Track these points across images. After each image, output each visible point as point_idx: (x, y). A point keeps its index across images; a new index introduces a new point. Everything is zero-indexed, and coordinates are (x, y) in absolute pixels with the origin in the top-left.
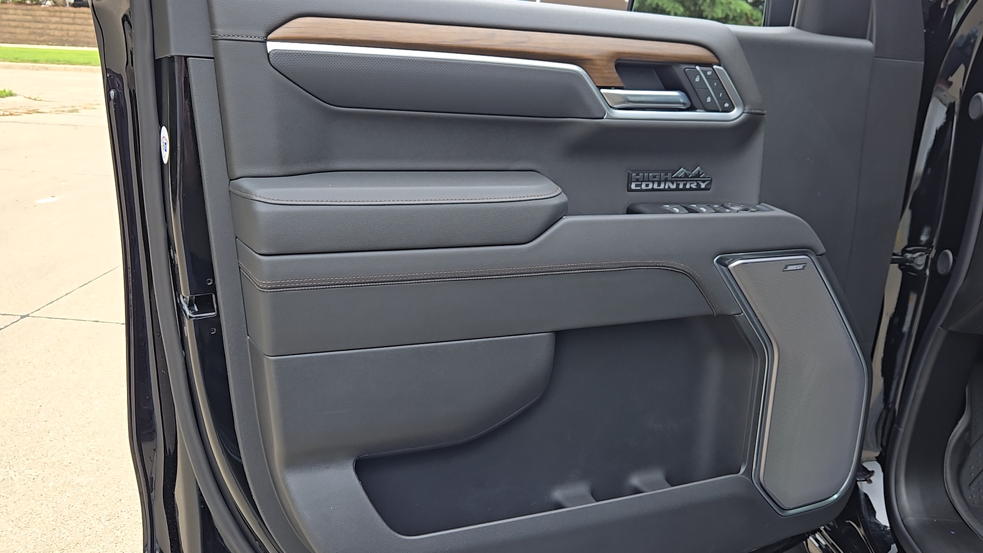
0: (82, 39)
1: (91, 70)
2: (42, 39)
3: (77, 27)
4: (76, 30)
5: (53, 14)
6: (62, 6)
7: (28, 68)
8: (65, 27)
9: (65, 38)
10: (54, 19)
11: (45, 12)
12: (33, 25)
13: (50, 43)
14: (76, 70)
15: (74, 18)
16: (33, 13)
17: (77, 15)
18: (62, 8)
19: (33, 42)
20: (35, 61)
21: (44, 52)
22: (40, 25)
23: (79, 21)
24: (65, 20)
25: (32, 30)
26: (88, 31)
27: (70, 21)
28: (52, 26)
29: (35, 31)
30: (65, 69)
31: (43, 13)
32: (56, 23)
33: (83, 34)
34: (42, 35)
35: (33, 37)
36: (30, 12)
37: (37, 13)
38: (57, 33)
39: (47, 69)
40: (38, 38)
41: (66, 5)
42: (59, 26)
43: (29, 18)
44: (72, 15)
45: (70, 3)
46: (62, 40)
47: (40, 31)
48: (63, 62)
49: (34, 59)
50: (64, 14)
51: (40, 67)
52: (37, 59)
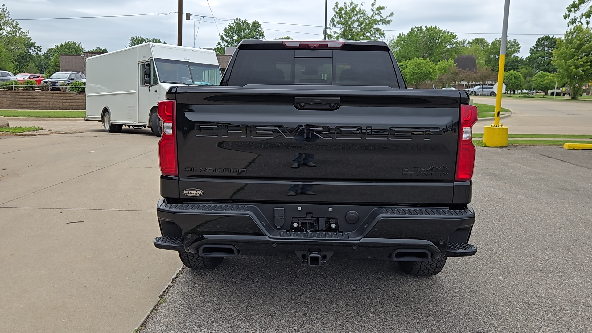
0: (56, 106)
1: (66, 120)
2: (36, 106)
3: (54, 100)
4: (53, 102)
5: (42, 94)
6: (47, 90)
7: (35, 120)
8: (48, 100)
9: (47, 106)
10: (42, 97)
11: (38, 94)
12: (32, 100)
13: (40, 109)
14: (58, 120)
15: (53, 96)
16: (32, 94)
17: (54, 95)
18: (47, 91)
19: (31, 108)
20: (38, 117)
21: (41, 113)
22: (35, 100)
23: (55, 98)
24: (48, 97)
25: (31, 102)
26: (59, 102)
27: (51, 97)
28: (41, 100)
29: (33, 103)
30: (53, 120)
31: (37, 94)
32: (43, 99)
33: (57, 103)
34: (36, 105)
35: (31, 106)
36: (31, 94)
37: (34, 94)
38: (44, 103)
39: (44, 120)
40: (34, 106)
41: (49, 90)
42: (45, 100)
43: (30, 96)
44: (52, 95)
45: (50, 89)
46: (46, 107)
47: (35, 103)
48: (52, 117)
49: (37, 116)
50: (47, 94)
51: (41, 119)
52: (39, 115)
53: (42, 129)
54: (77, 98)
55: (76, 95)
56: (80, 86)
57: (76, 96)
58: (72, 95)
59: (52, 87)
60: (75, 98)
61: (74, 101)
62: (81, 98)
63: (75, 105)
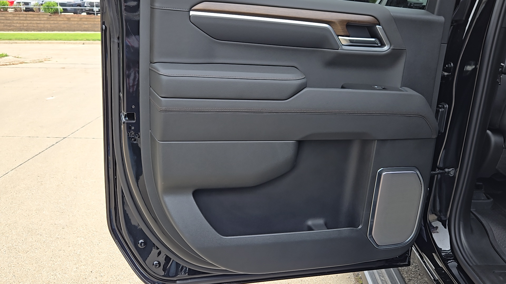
0: (30, 28)
1: (39, 43)
2: (10, 28)
3: (28, 22)
4: (27, 23)
5: (15, 15)
6: (20, 11)
7: (7, 43)
8: (22, 22)
9: (22, 28)
10: (16, 18)
11: (12, 15)
12: (5, 21)
13: (14, 30)
14: (31, 43)
15: (26, 17)
16: (5, 15)
17: (28, 16)
18: (20, 12)
19: (6, 30)
20: (10, 40)
21: (14, 35)
22: (9, 22)
23: (29, 19)
24: (22, 18)
25: (5, 24)
26: (33, 24)
27: (24, 19)
28: (15, 22)
29: (7, 24)
30: (25, 43)
31: (10, 15)
32: (17, 20)
33: (31, 25)
34: (10, 26)
35: (5, 27)
36: (4, 15)
37: (7, 15)
38: (18, 25)
39: (16, 43)
40: (8, 28)
41: (22, 11)
42: (19, 22)
43: (3, 18)
44: (25, 16)
45: (23, 10)
46: (21, 28)
47: (9, 24)
48: (24, 39)
49: (9, 38)
50: (21, 16)
51: (13, 42)
52: (11, 38)
53: (6, 56)
54: (52, 19)
55: (50, 15)
56: (54, 6)
57: (50, 17)
58: (46, 16)
59: (26, 8)
60: (49, 19)
61: (48, 22)
62: (55, 19)
63: (49, 26)
